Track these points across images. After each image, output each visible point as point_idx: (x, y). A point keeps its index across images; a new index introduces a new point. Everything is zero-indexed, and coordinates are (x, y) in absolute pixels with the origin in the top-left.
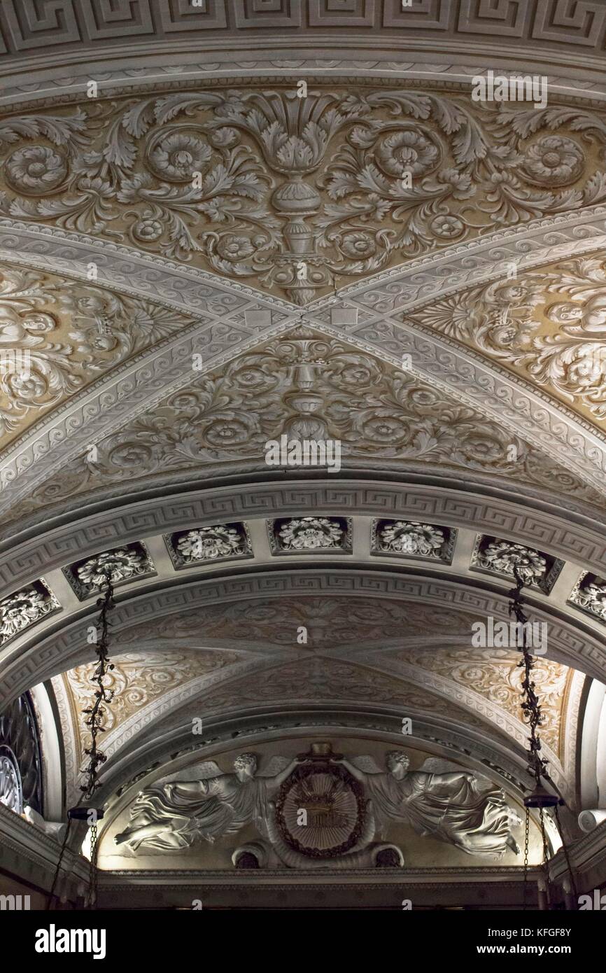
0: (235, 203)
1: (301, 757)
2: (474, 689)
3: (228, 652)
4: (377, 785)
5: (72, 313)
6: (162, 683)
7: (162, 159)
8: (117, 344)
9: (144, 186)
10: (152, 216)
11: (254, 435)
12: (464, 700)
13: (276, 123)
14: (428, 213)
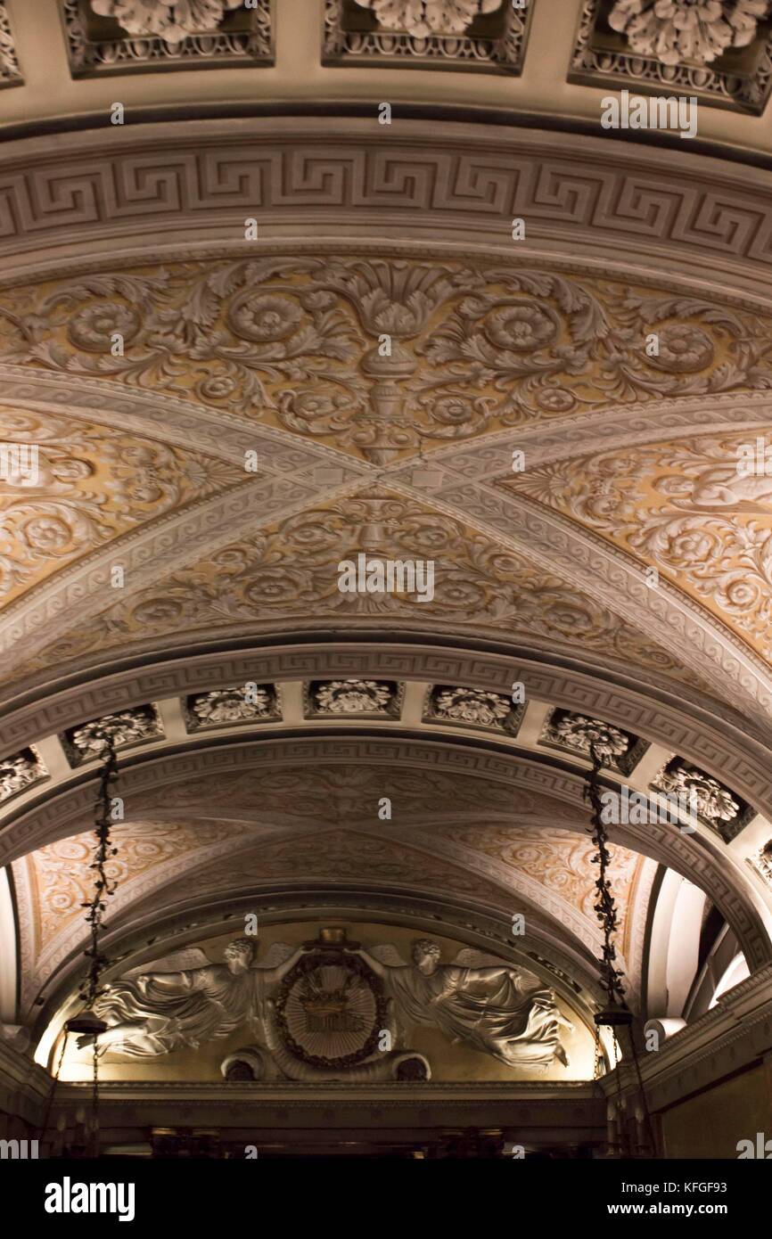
0: (320, 363)
1: (308, 945)
2: (527, 872)
3: (233, 823)
4: (401, 981)
5: (112, 462)
6: (148, 857)
7: (246, 319)
8: (160, 494)
9: (222, 343)
10: (225, 372)
11: (305, 593)
12: (514, 884)
13: (379, 290)
14: (536, 384)
